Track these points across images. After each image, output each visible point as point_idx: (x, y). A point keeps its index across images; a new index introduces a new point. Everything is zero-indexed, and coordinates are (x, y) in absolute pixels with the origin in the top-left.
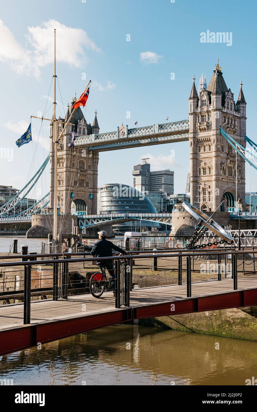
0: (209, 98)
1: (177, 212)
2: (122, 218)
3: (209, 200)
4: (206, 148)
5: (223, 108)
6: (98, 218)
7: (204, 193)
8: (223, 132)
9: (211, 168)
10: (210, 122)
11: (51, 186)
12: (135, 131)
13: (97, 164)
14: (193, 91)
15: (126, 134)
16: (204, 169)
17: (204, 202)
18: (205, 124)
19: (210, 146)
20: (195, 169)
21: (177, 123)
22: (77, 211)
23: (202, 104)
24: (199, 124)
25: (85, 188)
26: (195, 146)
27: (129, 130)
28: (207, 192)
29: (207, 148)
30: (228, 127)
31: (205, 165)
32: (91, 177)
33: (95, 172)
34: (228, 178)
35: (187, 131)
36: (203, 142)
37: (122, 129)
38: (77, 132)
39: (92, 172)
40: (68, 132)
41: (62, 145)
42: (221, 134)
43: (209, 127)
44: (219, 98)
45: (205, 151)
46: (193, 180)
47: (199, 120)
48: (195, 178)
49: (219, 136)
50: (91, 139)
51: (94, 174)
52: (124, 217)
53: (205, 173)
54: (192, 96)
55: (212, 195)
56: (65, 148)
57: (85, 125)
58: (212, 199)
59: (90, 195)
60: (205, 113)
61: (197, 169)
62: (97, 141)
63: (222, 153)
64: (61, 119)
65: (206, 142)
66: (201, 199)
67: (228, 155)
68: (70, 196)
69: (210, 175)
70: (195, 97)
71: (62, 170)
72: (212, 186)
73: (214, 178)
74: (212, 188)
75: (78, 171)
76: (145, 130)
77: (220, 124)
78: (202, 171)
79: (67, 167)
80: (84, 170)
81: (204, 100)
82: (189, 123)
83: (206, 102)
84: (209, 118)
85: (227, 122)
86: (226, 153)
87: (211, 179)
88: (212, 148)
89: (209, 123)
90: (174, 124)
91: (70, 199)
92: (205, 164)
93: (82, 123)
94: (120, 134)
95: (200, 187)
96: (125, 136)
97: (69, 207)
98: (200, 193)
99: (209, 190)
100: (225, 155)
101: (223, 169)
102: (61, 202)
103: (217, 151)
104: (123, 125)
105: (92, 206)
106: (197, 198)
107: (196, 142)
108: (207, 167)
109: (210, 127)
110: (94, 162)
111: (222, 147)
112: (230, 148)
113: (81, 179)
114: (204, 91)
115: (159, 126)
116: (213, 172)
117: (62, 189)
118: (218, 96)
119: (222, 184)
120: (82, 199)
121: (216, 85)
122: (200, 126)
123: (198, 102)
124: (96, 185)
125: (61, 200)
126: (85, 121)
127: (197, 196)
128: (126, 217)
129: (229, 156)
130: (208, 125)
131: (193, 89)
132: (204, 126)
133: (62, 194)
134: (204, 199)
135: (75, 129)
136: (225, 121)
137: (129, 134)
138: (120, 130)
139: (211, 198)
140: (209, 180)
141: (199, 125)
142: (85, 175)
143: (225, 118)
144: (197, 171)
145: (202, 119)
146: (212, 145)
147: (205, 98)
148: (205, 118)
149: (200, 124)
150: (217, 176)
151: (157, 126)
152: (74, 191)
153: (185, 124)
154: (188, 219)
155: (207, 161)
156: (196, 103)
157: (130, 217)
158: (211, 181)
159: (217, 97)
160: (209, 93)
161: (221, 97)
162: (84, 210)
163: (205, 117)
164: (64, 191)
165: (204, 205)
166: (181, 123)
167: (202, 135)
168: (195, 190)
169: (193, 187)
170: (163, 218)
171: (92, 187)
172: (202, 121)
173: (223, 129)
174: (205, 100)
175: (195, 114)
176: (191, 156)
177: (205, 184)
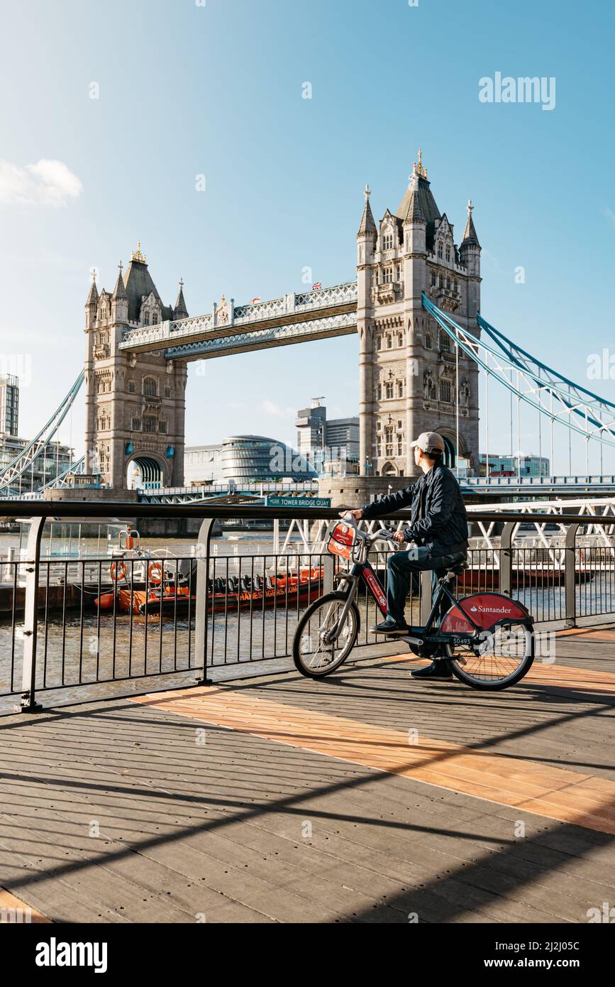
0: (399, 231)
1: (328, 478)
2: (224, 495)
3: (400, 454)
4: (392, 340)
5: (430, 254)
6: (177, 495)
7: (389, 438)
8: (428, 303)
9: (403, 383)
10: (401, 284)
11: (87, 431)
12: (249, 311)
13: (183, 387)
14: (365, 218)
15: (230, 317)
16: (388, 386)
17: (389, 457)
18: (391, 286)
19: (401, 336)
20: (371, 386)
21: (334, 290)
22: (143, 481)
23: (384, 244)
24: (377, 288)
25: (157, 434)
26: (370, 338)
27: (236, 310)
28: (394, 435)
29: (395, 340)
30: (441, 296)
31: (390, 377)
32: (171, 412)
33: (180, 402)
34: (442, 405)
35: (351, 307)
36: (383, 327)
37: (222, 308)
38: (140, 321)
39: (172, 403)
40: (118, 320)
41: (108, 346)
42: (423, 309)
43: (398, 293)
44: (421, 229)
45: (390, 346)
46: (366, 409)
47: (377, 279)
48: (369, 405)
49: (420, 313)
50: (161, 332)
51: (177, 407)
52: (227, 492)
53: (390, 393)
54: (363, 229)
55: (405, 441)
56: (113, 353)
57: (157, 306)
58: (405, 450)
59: (169, 448)
60: (391, 263)
61: (373, 386)
62: (174, 335)
63: (427, 350)
64: (106, 294)
65: (389, 327)
66: (383, 450)
67: (440, 355)
68: (124, 452)
69: (401, 398)
70: (371, 230)
71: (107, 399)
72: (405, 422)
73: (409, 403)
74: (405, 427)
75: (141, 400)
76: (269, 307)
77: (423, 287)
78: (384, 389)
79: (117, 391)
80: (155, 398)
81: (388, 237)
82: (357, 289)
83: (393, 241)
84: (398, 274)
85: (438, 285)
86: (435, 351)
87: (403, 408)
88: (405, 340)
89: (399, 285)
90: (326, 292)
91: (124, 458)
92: (390, 374)
93: (150, 302)
94: (219, 317)
95: (379, 424)
96: (229, 323)
97: (121, 472)
98: (379, 438)
99: (399, 431)
100: (434, 357)
101: (430, 386)
102: (105, 463)
103: (417, 344)
104: (224, 299)
105: (173, 471)
106: (374, 449)
107: (371, 329)
108: (395, 382)
109: (401, 293)
110: (177, 384)
111: (428, 338)
112: (446, 341)
113: (150, 417)
114: (388, 217)
115: (297, 298)
116: (408, 390)
117: (107, 435)
118: (418, 226)
119: (427, 417)
120: (152, 457)
121: (413, 201)
122: (379, 293)
123: (375, 241)
124: (181, 428)
125: (105, 460)
126: (158, 298)
127: (373, 445)
128: (231, 492)
129: (442, 358)
130: (397, 290)
131: (365, 215)
132: (388, 291)
133: (108, 447)
134: (387, 451)
135: (135, 314)
136: (434, 283)
137: (235, 317)
138: (218, 309)
139: (402, 447)
140: (399, 409)
141: (377, 292)
142: (158, 408)
143: (434, 275)
144: (374, 390)
145: (384, 277)
146: (405, 333)
147: (391, 231)
148: (389, 274)
149: (380, 288)
150: (417, 400)
151: (292, 297)
152: (134, 440)
153: (349, 290)
154: (351, 494)
155: (395, 367)
156: (371, 245)
157: (239, 492)
158: (404, 411)
159: (416, 228)
160: (399, 222)
161: (424, 227)
162: (156, 480)
163: (391, 272)
164: (112, 441)
165: (388, 463)
166: (341, 288)
167: (381, 312)
168: (370, 432)
169: (367, 424)
170: (305, 493)
171: (173, 432)
172: (384, 282)
173: (430, 299)
174: (391, 237)
175: (369, 267)
176: (362, 359)
177: (390, 419)
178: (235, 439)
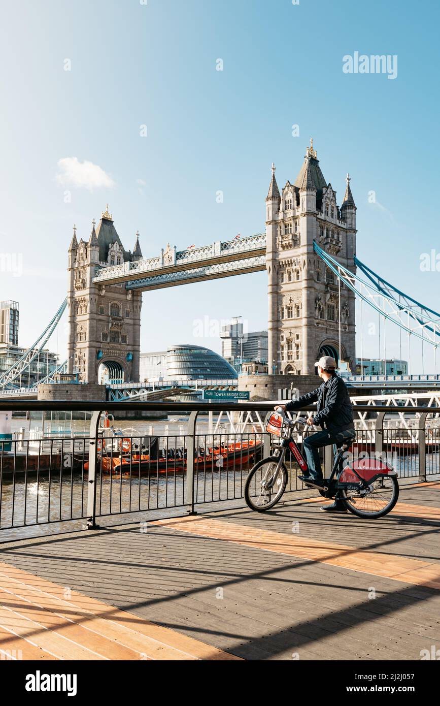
0: (296, 196)
1: (245, 377)
2: (169, 389)
3: (298, 358)
4: (292, 276)
5: (320, 213)
6: (135, 389)
7: (290, 347)
8: (318, 248)
9: (300, 307)
10: (298, 234)
11: (69, 342)
12: (187, 255)
13: (139, 310)
14: (271, 187)
15: (173, 259)
16: (289, 309)
17: (290, 361)
18: (291, 236)
19: (298, 273)
20: (276, 309)
21: (249, 239)
22: (110, 378)
23: (286, 206)
24: (280, 238)
25: (120, 344)
26: (275, 274)
27: (177, 254)
28: (293, 345)
29: (294, 275)
30: (327, 243)
31: (291, 302)
32: (131, 328)
33: (137, 321)
34: (328, 323)
35: (262, 252)
36: (285, 266)
37: (168, 252)
38: (108, 262)
39: (131, 322)
40: (92, 261)
41: (84, 280)
42: (314, 253)
43: (296, 241)
44: (312, 195)
45: (290, 280)
46: (273, 326)
47: (281, 231)
48: (275, 323)
49: (312, 256)
50: (123, 270)
51: (134, 324)
52: (171, 387)
53: (290, 314)
54: (271, 195)
55: (301, 349)
56: (88, 285)
57: (120, 251)
58: (302, 355)
59: (128, 355)
60: (291, 219)
61: (278, 309)
62: (133, 272)
63: (317, 283)
64: (83, 242)
65: (289, 266)
66: (285, 355)
67: (327, 286)
68: (96, 357)
69: (299, 318)
70: (276, 196)
71: (84, 319)
72: (301, 336)
73: (304, 321)
74: (302, 338)
75: (109, 319)
76: (201, 252)
77: (314, 237)
78: (286, 311)
79: (91, 313)
80: (119, 318)
81: (288, 201)
82: (266, 238)
83: (292, 203)
84: (296, 228)
85: (325, 235)
86: (323, 283)
87: (299, 325)
88: (301, 275)
89: (296, 235)
90: (243, 240)
91: (96, 361)
92: (290, 300)
93: (115, 248)
94: (165, 259)
95: (282, 337)
96: (173, 263)
97: (94, 372)
98: (283, 347)
99: (297, 341)
100: (323, 287)
101: (320, 309)
102: (82, 365)
103: (310, 278)
104: (169, 246)
105: (132, 371)
106: (278, 355)
107: (277, 267)
108: (294, 306)
109: (298, 241)
110: (135, 307)
111: (318, 274)
112: (331, 276)
113: (114, 331)
114: (288, 186)
115: (222, 245)
116: (304, 312)
117: (83, 346)
118: (311, 193)
119: (318, 331)
120: (116, 361)
121: (306, 175)
122: (282, 242)
123: (279, 204)
124: (138, 340)
125: (82, 363)
126: (121, 245)
127: (278, 352)
128: (174, 387)
129: (329, 289)
130: (295, 239)
131: (272, 185)
132: (289, 240)
133: (85, 354)
134: (289, 356)
135: (104, 257)
136: (322, 234)
137: (177, 259)
138: (164, 253)
139: (299, 354)
140: (296, 325)
141: (280, 240)
142: (121, 325)
143: (322, 228)
144: (278, 312)
145: (286, 230)
146: (301, 270)
147: (290, 196)
148: (290, 227)
149: (282, 238)
150: (310, 319)
151: (218, 244)
152: (103, 348)
153: (260, 239)
154: (262, 388)
155: (293, 295)
156: (276, 206)
157: (180, 386)
158: (301, 327)
159: (308, 194)
160: (297, 190)
161: (314, 193)
162: (119, 378)
163: (291, 226)
164: (87, 349)
165: (289, 365)
166: (254, 238)
167: (284, 255)
168: (276, 342)
169: (273, 337)
170: (228, 387)
171: (132, 343)
172: (286, 233)
173: (319, 245)
174: (291, 200)
175: (275, 223)
176: (270, 289)
177: (290, 333)
178: (176, 347)
